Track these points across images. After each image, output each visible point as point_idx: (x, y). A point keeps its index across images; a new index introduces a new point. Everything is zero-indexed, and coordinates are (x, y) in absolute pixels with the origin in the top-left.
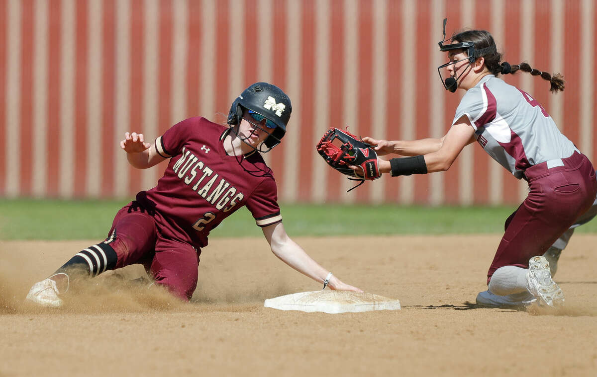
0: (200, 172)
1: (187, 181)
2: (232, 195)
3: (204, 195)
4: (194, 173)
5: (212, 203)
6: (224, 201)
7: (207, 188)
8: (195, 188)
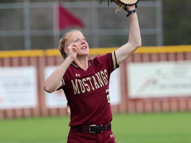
0: (87, 82)
1: (89, 90)
2: (104, 74)
3: (99, 87)
4: (86, 85)
5: (104, 85)
6: (105, 80)
7: (96, 83)
8: (93, 89)
